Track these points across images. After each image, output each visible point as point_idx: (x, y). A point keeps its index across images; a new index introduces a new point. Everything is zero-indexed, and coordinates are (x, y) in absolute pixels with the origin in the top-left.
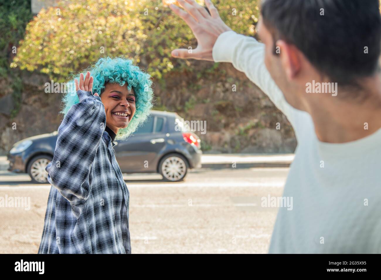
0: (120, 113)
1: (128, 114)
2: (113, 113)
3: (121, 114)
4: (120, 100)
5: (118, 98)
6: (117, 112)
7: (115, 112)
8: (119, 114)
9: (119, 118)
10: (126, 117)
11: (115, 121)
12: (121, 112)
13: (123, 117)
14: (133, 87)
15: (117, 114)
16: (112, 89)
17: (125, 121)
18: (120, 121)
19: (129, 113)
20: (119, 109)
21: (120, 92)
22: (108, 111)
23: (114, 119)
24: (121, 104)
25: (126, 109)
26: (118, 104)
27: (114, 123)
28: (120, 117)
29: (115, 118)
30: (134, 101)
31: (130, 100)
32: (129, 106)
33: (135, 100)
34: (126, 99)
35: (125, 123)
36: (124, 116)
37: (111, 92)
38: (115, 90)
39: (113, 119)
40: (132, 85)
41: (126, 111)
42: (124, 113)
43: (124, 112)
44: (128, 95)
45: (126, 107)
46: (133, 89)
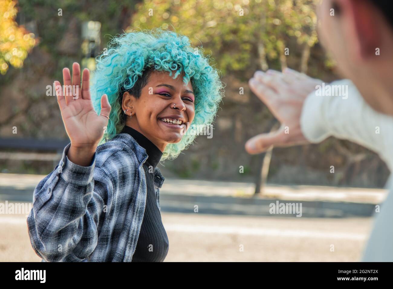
0: (170, 120)
1: (182, 121)
2: (159, 119)
3: (173, 121)
4: (170, 99)
5: (169, 96)
6: (166, 118)
7: (163, 118)
8: (168, 120)
9: (169, 127)
10: (178, 126)
11: (162, 130)
12: (172, 118)
13: (175, 126)
14: (192, 79)
15: (165, 120)
16: (160, 81)
17: (178, 132)
18: (170, 131)
19: (184, 120)
20: (169, 113)
21: (171, 87)
22: (152, 116)
23: (161, 129)
24: (173, 106)
25: (179, 114)
26: (169, 106)
27: (160, 134)
28: (171, 126)
29: (163, 126)
30: (192, 101)
31: (186, 99)
32: (184, 109)
33: (194, 100)
34: (181, 98)
35: (177, 134)
36: (176, 124)
37: (158, 86)
38: (165, 83)
39: (159, 128)
40: (191, 76)
41: (179, 117)
42: (177, 120)
43: (177, 118)
44: (184, 92)
45: (181, 110)
46: (191, 82)
